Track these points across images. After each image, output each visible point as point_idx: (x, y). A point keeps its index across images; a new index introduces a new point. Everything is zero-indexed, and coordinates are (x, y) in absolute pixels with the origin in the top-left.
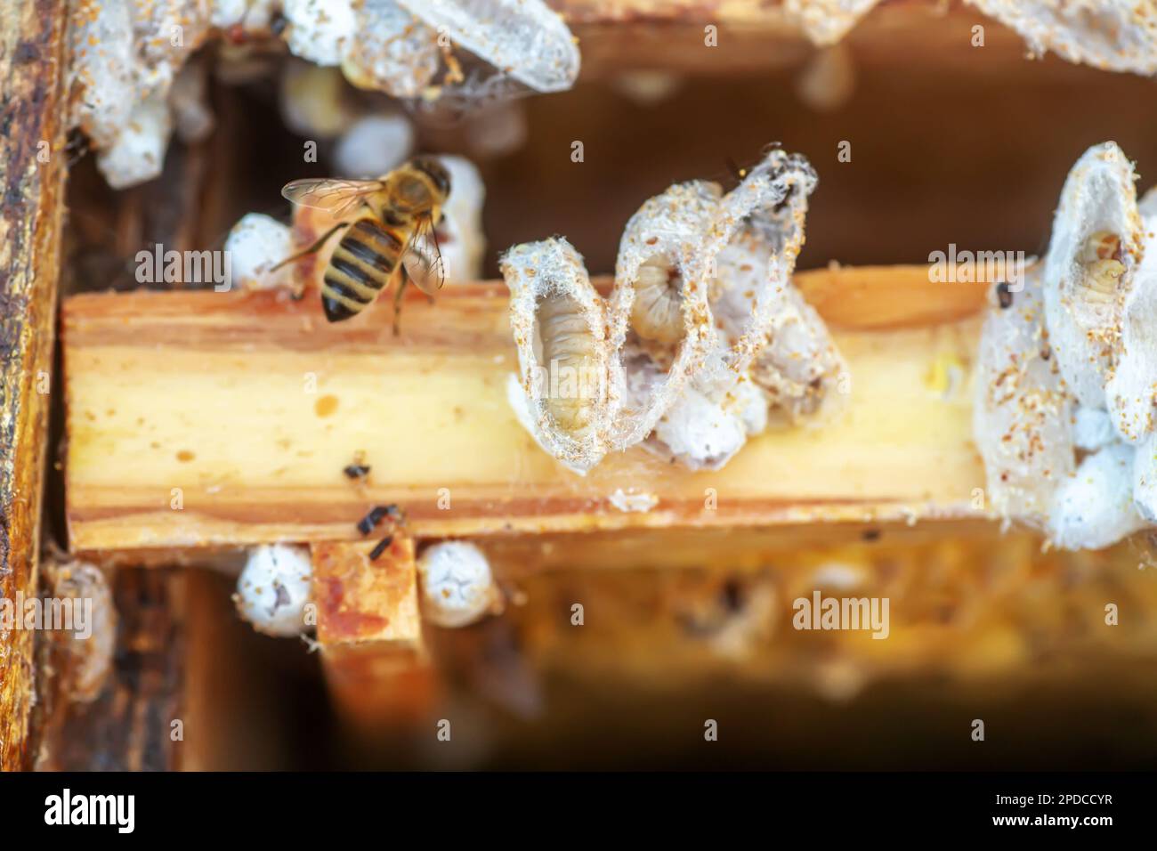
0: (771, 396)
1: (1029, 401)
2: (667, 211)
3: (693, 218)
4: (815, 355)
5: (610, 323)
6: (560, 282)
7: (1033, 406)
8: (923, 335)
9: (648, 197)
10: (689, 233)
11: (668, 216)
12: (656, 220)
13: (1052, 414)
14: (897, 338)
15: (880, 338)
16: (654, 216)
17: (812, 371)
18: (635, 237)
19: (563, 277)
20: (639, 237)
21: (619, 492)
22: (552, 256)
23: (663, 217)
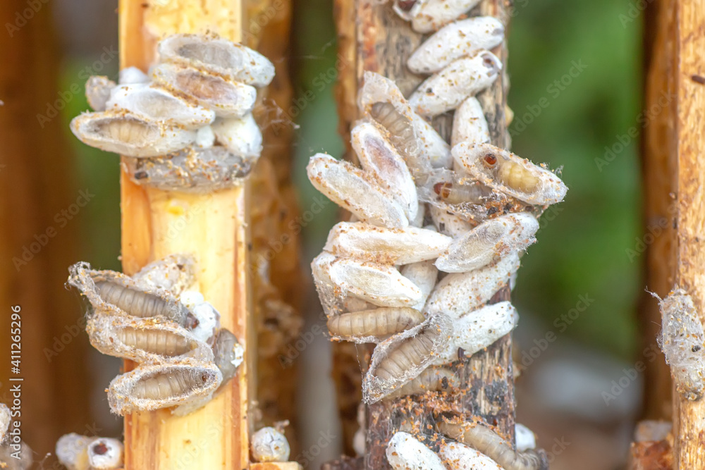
0: (185, 289)
1: (192, 166)
2: (97, 333)
3: (102, 320)
4: (166, 267)
5: (152, 362)
6: (132, 385)
7: (194, 164)
8: (155, 216)
9: (89, 343)
10: (108, 323)
11: (100, 332)
12: (101, 338)
13: (198, 156)
14: (156, 229)
15: (157, 237)
16: (100, 339)
17: (174, 268)
18: (110, 348)
19: (130, 384)
20: (111, 346)
21: (233, 362)
22: (120, 389)
23: (100, 335)
